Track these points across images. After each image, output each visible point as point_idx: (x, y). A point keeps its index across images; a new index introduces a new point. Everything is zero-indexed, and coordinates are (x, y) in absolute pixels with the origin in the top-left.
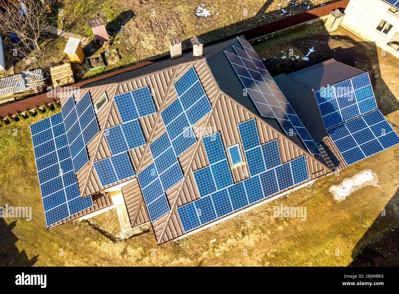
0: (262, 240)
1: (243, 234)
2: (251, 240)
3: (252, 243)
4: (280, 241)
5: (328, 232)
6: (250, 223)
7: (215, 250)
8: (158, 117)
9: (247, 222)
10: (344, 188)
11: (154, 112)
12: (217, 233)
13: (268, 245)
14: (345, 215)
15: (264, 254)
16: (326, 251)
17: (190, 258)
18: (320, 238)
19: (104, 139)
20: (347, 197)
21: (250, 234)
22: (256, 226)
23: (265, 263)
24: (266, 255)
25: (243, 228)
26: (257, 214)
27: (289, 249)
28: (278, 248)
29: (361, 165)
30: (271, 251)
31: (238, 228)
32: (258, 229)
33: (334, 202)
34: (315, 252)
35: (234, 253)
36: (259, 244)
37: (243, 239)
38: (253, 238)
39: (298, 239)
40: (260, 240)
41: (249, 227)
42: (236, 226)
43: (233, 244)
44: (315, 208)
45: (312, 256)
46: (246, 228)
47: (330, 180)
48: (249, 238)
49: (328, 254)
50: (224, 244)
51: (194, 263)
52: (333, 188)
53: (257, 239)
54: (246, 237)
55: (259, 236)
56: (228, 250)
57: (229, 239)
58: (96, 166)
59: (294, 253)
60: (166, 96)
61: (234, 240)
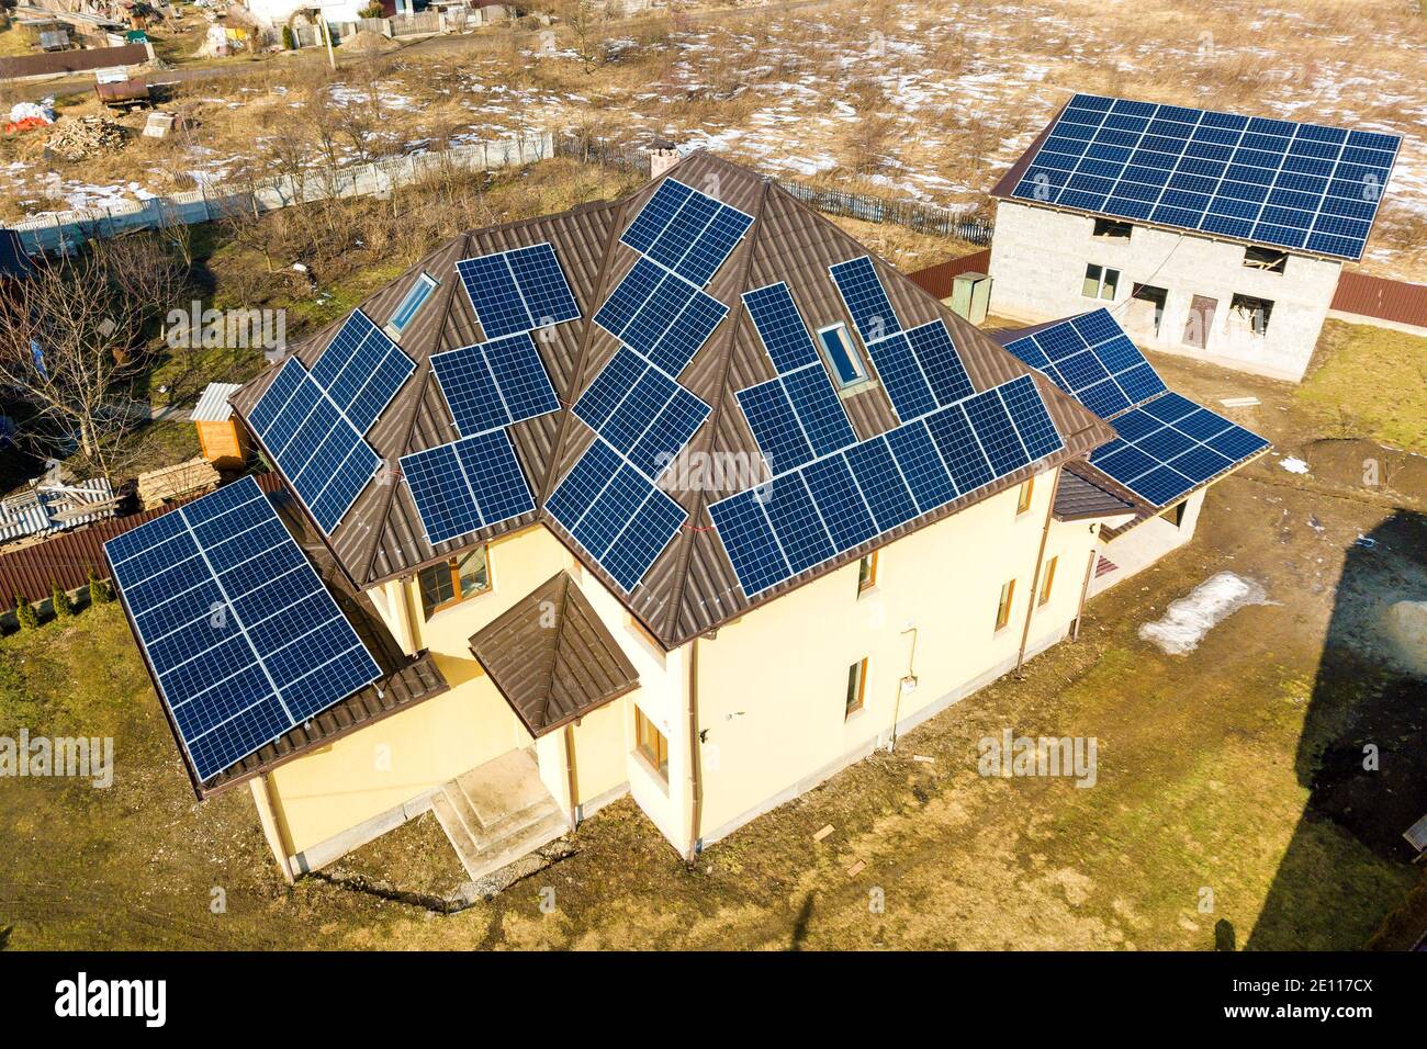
0: (991, 797)
1: (921, 796)
2: (955, 806)
3: (962, 814)
4: (1052, 789)
5: (1193, 736)
6: (932, 760)
7: (841, 858)
8: (587, 330)
9: (920, 763)
10: (1179, 624)
11: (575, 314)
12: (831, 809)
13: (1018, 807)
14: (1217, 686)
15: (1016, 836)
16: (1213, 785)
17: (757, 903)
18: (1174, 756)
19: (431, 388)
20: (1199, 642)
21: (946, 792)
22: (954, 767)
23: (1030, 860)
24: (1024, 837)
25: (912, 779)
26: (943, 735)
27: (1092, 804)
28: (1055, 810)
29: (1198, 566)
30: (1035, 820)
31: (896, 783)
32: (966, 771)
33: (1171, 659)
34: (1179, 796)
35: (909, 855)
36: (987, 811)
37: (927, 808)
38: (957, 800)
39: (1109, 770)
40: (985, 799)
41: (933, 773)
42: (886, 778)
43: (899, 829)
44: (1121, 687)
45: (1174, 807)
46: (925, 778)
47: (1127, 613)
48: (947, 804)
49: (1223, 791)
50: (865, 837)
51: (775, 913)
52: (1149, 630)
53: (972, 799)
54: (935, 803)
55: (977, 789)
56: (883, 848)
57: (877, 819)
58: (408, 471)
59: (1116, 811)
60: (601, 274)
61: (896, 818)
